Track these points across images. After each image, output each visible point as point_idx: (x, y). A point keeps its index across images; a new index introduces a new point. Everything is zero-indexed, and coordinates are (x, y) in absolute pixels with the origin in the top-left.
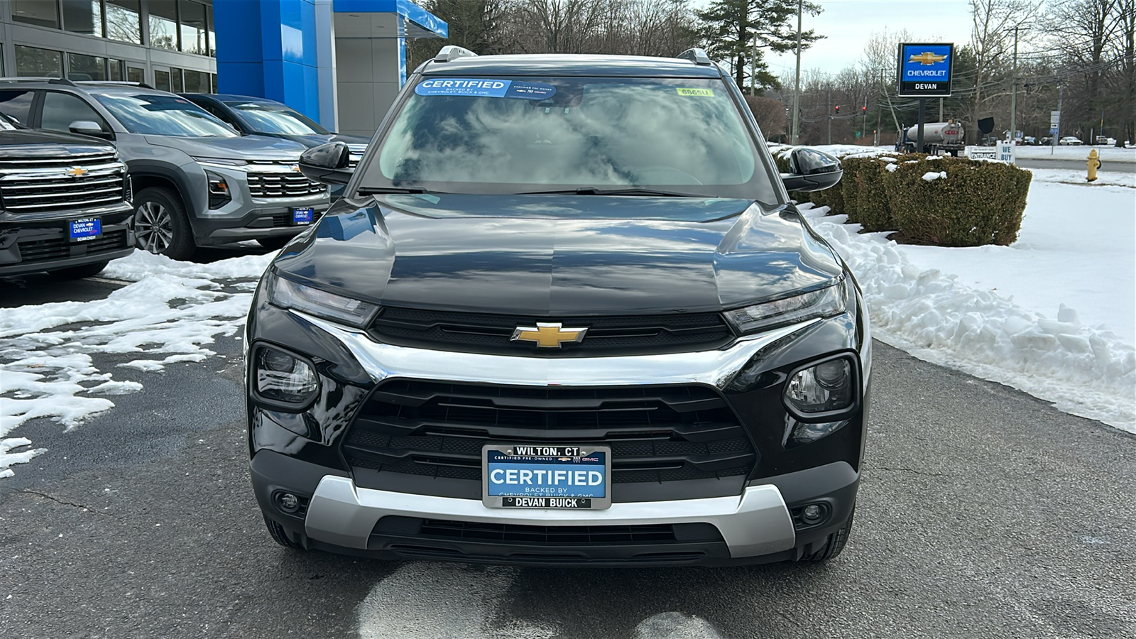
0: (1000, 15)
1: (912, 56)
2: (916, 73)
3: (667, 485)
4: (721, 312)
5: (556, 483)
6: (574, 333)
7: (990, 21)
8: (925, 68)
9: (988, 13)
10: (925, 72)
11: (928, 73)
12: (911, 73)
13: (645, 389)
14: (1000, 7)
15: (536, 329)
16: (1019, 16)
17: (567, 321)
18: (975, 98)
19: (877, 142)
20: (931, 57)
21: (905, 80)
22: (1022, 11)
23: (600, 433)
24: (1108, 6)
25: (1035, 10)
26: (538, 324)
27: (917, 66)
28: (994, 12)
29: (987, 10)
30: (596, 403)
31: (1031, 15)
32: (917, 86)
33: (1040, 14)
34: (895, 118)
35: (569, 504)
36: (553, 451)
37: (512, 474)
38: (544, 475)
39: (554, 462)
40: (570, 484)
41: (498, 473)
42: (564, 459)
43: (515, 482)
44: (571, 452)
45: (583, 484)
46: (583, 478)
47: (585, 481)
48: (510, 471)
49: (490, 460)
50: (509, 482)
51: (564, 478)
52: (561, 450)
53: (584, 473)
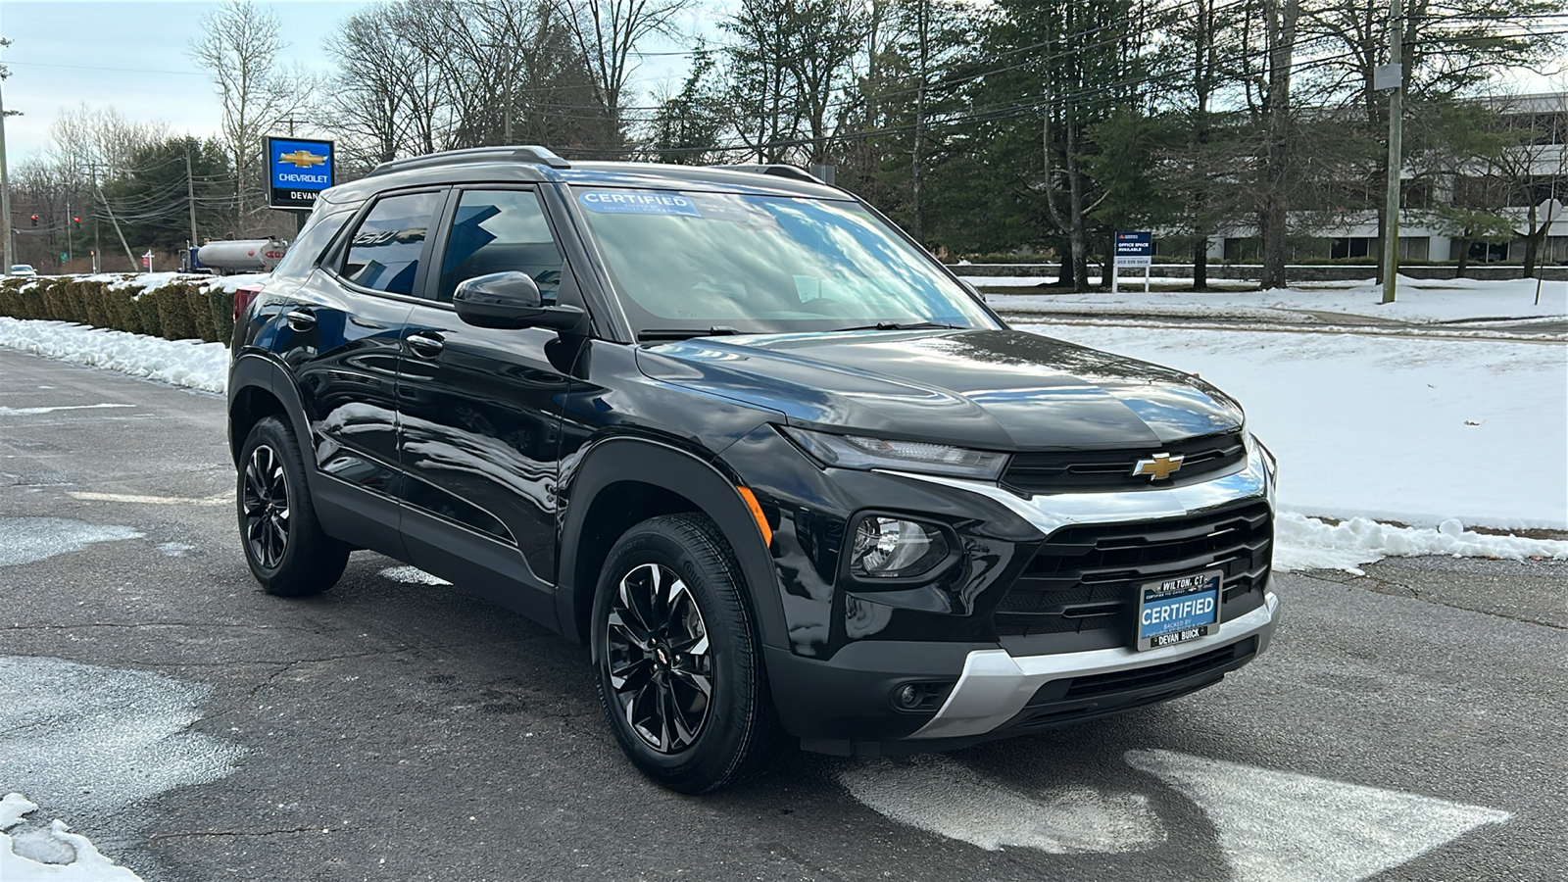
0: (260, 101)
1: (283, 155)
2: (291, 178)
6: (1177, 461)
7: (246, 108)
8: (300, 171)
9: (243, 98)
10: (302, 176)
11: (305, 178)
12: (283, 177)
14: (258, 91)
15: (1152, 461)
16: (285, 105)
18: (237, 210)
19: (97, 268)
20: (307, 157)
21: (278, 186)
22: (287, 98)
24: (396, 100)
25: (304, 97)
26: (1154, 455)
27: (291, 168)
28: (250, 96)
29: (242, 93)
31: (300, 104)
32: (295, 195)
33: (311, 105)
34: (121, 235)
35: (1194, 634)
36: (1188, 583)
37: (1156, 612)
38: (1177, 609)
39: (1186, 593)
40: (1193, 613)
41: (1147, 613)
42: (1192, 589)
43: (1158, 620)
44: (1198, 580)
45: (1201, 612)
46: (1201, 606)
47: (1203, 609)
48: (1154, 610)
49: (1144, 602)
50: (1154, 621)
51: (1190, 609)
52: (1192, 581)
53: (1202, 600)
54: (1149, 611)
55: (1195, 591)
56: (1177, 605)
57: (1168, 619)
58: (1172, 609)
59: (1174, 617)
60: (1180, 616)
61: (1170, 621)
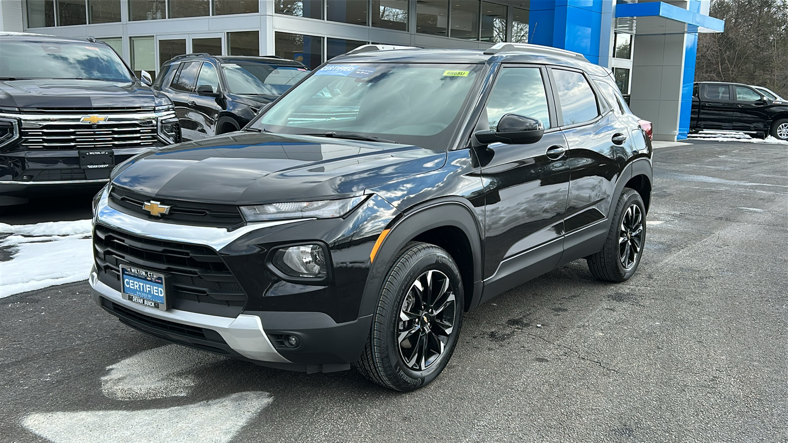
3: (202, 304)
4: (238, 206)
5: (147, 292)
6: (165, 209)
13: (184, 245)
15: (149, 204)
17: (163, 202)
23: (164, 267)
26: (152, 202)
30: (160, 249)
35: (151, 304)
36: (144, 273)
37: (132, 283)
38: (143, 286)
39: (145, 279)
40: (152, 293)
41: (127, 281)
42: (149, 279)
43: (133, 288)
44: (150, 275)
45: (157, 294)
46: (157, 291)
47: (158, 293)
48: (131, 281)
49: (123, 273)
50: (131, 287)
51: (150, 289)
52: (146, 273)
53: (157, 288)
54: (128, 281)
55: (151, 281)
56: (142, 284)
57: (138, 289)
58: (140, 285)
59: (142, 290)
60: (145, 291)
61: (140, 291)
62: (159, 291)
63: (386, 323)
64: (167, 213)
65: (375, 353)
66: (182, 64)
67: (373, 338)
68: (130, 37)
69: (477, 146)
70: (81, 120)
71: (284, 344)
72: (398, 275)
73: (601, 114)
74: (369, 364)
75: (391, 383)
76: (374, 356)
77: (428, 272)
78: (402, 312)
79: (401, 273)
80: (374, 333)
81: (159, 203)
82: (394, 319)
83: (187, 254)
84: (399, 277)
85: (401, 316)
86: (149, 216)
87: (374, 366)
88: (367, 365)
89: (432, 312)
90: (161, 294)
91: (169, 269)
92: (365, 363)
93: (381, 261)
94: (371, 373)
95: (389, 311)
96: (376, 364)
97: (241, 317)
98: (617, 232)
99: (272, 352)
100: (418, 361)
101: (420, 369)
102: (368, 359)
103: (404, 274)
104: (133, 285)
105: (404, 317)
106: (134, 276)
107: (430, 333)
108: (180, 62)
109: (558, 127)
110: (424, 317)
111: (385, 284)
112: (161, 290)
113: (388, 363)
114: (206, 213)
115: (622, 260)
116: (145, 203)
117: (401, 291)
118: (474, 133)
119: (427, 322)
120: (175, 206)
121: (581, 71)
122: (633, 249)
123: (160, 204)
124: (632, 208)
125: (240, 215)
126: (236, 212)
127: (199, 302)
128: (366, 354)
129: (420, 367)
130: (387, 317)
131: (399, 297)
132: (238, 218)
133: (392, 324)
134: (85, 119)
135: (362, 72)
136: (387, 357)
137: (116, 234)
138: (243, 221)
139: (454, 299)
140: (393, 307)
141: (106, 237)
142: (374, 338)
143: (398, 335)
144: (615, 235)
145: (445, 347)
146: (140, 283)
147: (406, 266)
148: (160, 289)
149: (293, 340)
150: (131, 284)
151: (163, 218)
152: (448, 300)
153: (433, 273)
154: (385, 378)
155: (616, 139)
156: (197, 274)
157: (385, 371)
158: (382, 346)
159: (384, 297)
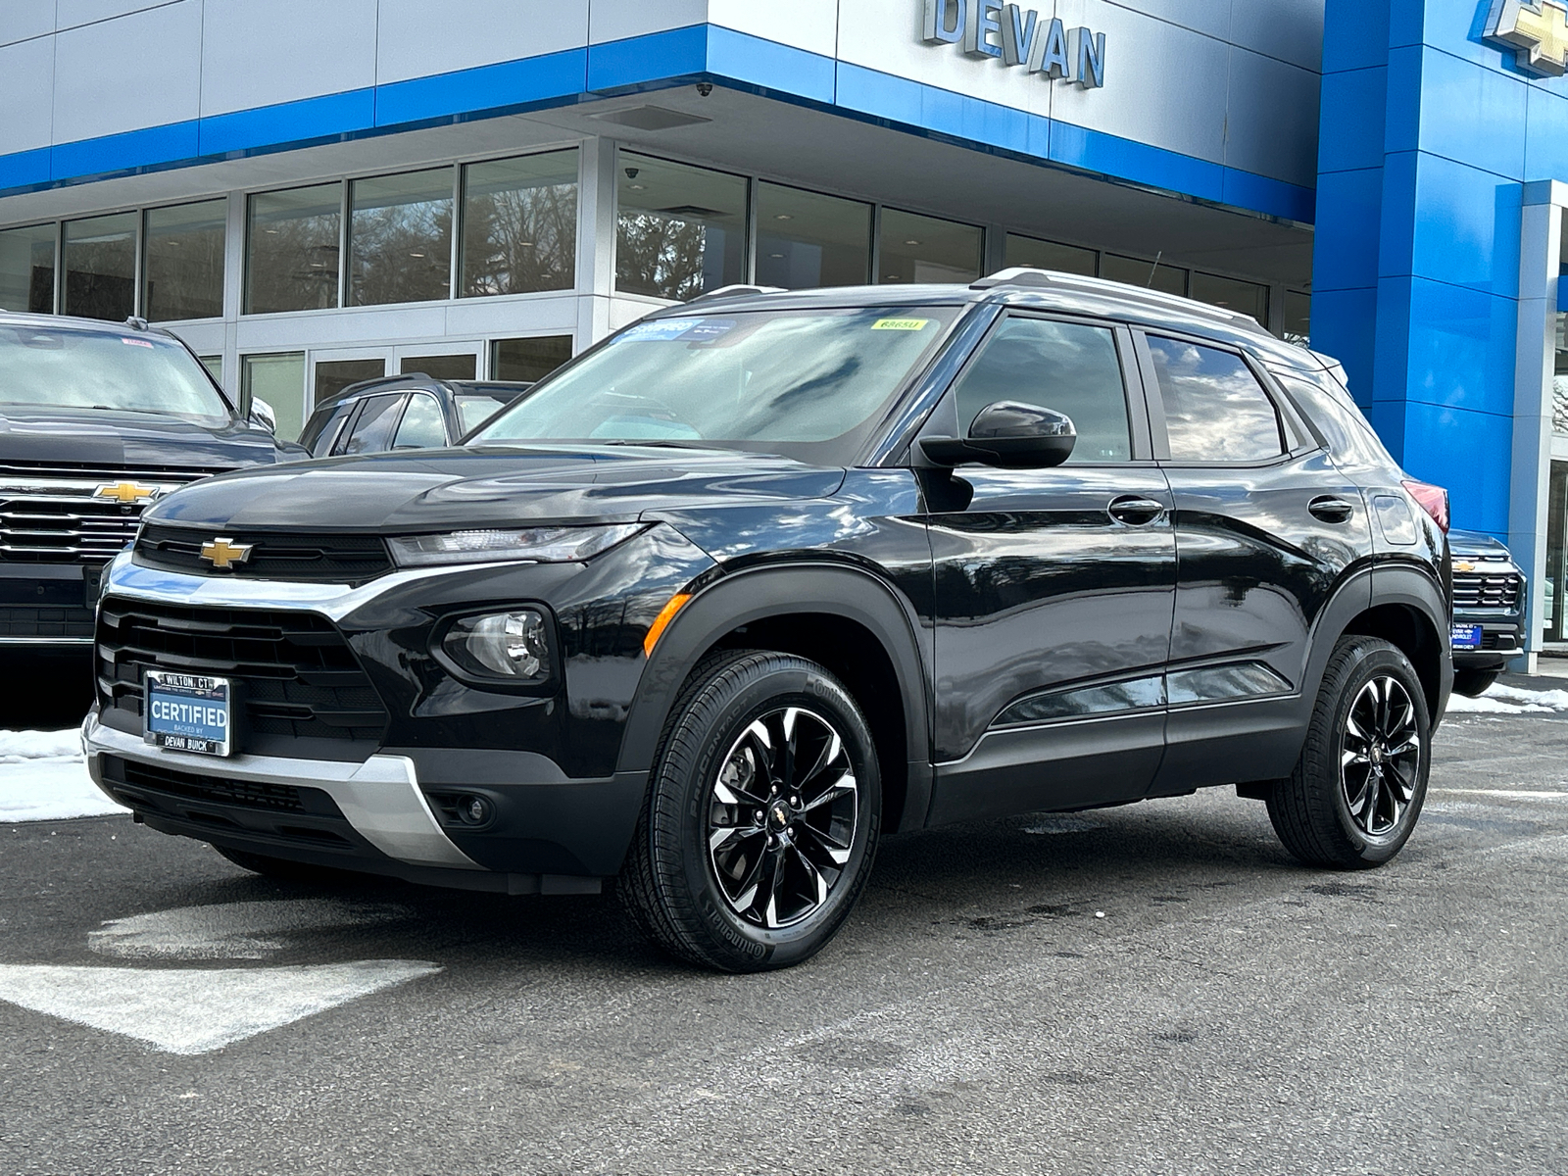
3: (303, 742)
4: (384, 538)
5: (195, 722)
6: (243, 551)
13: (271, 614)
15: (212, 545)
17: (238, 538)
23: (230, 665)
30: (225, 628)
35: (201, 746)
36: (191, 682)
37: (166, 707)
38: (187, 711)
39: (193, 694)
40: (204, 723)
41: (156, 706)
42: (199, 693)
43: (167, 718)
44: (203, 683)
45: (213, 724)
46: (213, 717)
47: (215, 721)
48: (164, 704)
49: (150, 690)
50: (164, 717)
51: (199, 715)
52: (195, 681)
53: (214, 710)
54: (159, 704)
55: (203, 697)
56: (184, 707)
57: (177, 719)
58: (181, 710)
59: (184, 720)
60: (191, 721)
61: (180, 723)
62: (220, 718)
63: (681, 798)
64: (245, 560)
65: (656, 862)
66: (363, 402)
67: (652, 830)
68: (243, 357)
69: (923, 465)
70: (96, 494)
71: (460, 819)
72: (711, 701)
73: (1287, 452)
74: (646, 893)
75: (693, 938)
76: (654, 869)
77: (785, 711)
78: (718, 782)
79: (720, 697)
80: (655, 819)
81: (230, 540)
82: (698, 791)
83: (278, 634)
84: (714, 705)
85: (716, 790)
86: (211, 569)
87: (656, 895)
88: (643, 895)
89: (798, 805)
90: (221, 722)
91: (238, 670)
92: (637, 892)
93: (669, 658)
94: (652, 916)
95: (687, 773)
96: (658, 890)
97: (375, 762)
98: (1335, 736)
99: (434, 832)
100: (760, 904)
101: (764, 925)
102: (643, 880)
103: (726, 701)
104: (167, 711)
105: (725, 795)
106: (171, 693)
107: (789, 850)
108: (357, 398)
109: (1153, 459)
110: (777, 810)
111: (685, 718)
112: (221, 714)
113: (684, 887)
114: (321, 553)
115: (1356, 809)
116: (204, 544)
117: (718, 734)
118: (917, 439)
119: (784, 822)
120: (263, 545)
121: (1237, 350)
122: (1392, 786)
123: (233, 543)
124: (1380, 685)
125: (385, 555)
126: (378, 548)
127: (296, 736)
128: (640, 868)
129: (765, 919)
130: (683, 785)
131: (712, 746)
132: (381, 560)
133: (694, 803)
134: (103, 491)
135: (706, 331)
136: (682, 872)
137: (142, 613)
138: (390, 565)
139: (855, 786)
140: (698, 764)
141: (122, 621)
142: (655, 830)
143: (709, 833)
144: (1327, 740)
145: (829, 892)
146: (181, 706)
147: (732, 685)
148: (219, 711)
149: (477, 806)
150: (164, 710)
151: (239, 570)
152: (838, 784)
153: (799, 717)
154: (679, 926)
155: (1320, 505)
156: (294, 674)
157: (678, 906)
158: (670, 848)
159: (680, 744)
